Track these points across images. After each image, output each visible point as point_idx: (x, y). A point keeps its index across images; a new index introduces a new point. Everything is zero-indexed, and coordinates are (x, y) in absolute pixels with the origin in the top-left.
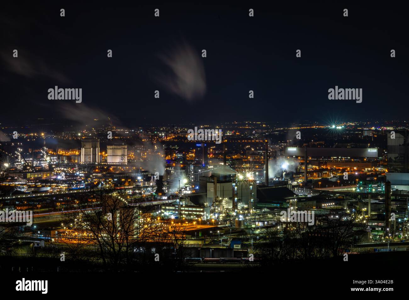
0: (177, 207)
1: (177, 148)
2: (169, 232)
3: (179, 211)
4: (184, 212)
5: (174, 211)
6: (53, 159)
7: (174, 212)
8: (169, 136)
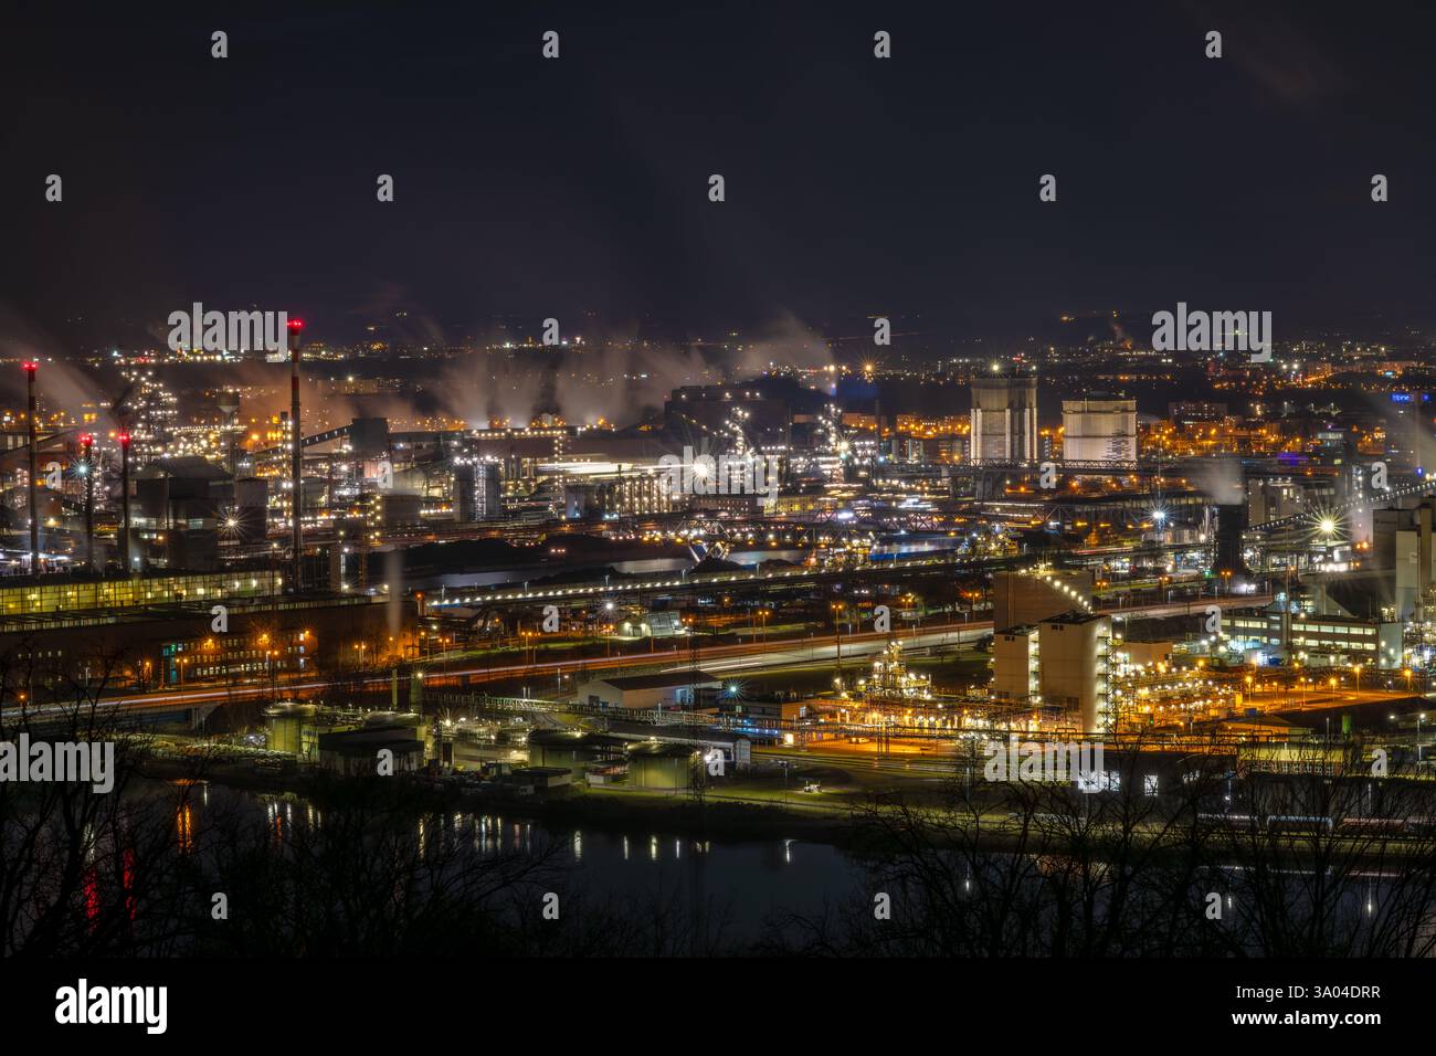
0: (1276, 622)
1: (1334, 413)
2: (1232, 717)
3: (1285, 636)
4: (1301, 639)
5: (1264, 635)
6: (863, 448)
7: (1265, 640)
8: (1315, 373)
